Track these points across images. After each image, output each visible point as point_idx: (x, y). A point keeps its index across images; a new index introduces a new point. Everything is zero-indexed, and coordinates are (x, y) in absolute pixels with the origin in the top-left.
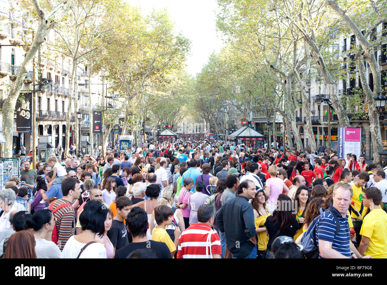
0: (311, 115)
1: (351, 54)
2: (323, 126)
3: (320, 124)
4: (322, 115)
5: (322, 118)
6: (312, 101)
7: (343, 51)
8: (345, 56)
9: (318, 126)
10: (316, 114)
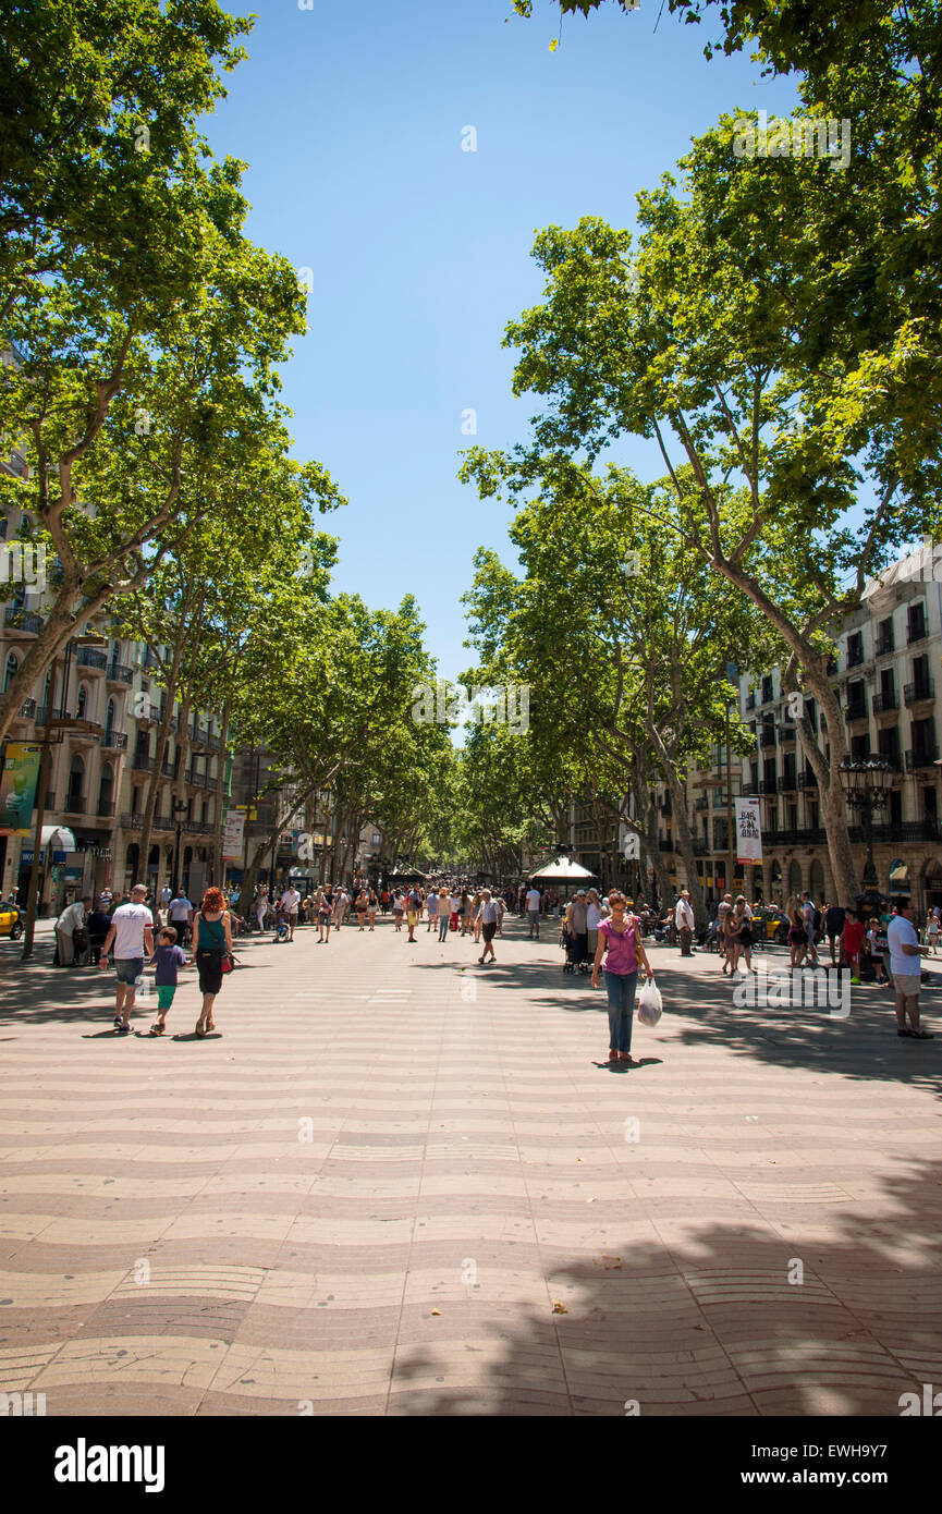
0: (692, 837)
1: (766, 714)
2: (713, 859)
3: (708, 855)
4: (711, 836)
5: (711, 843)
6: (691, 809)
7: (748, 709)
8: (753, 718)
9: (704, 859)
10: (700, 834)
